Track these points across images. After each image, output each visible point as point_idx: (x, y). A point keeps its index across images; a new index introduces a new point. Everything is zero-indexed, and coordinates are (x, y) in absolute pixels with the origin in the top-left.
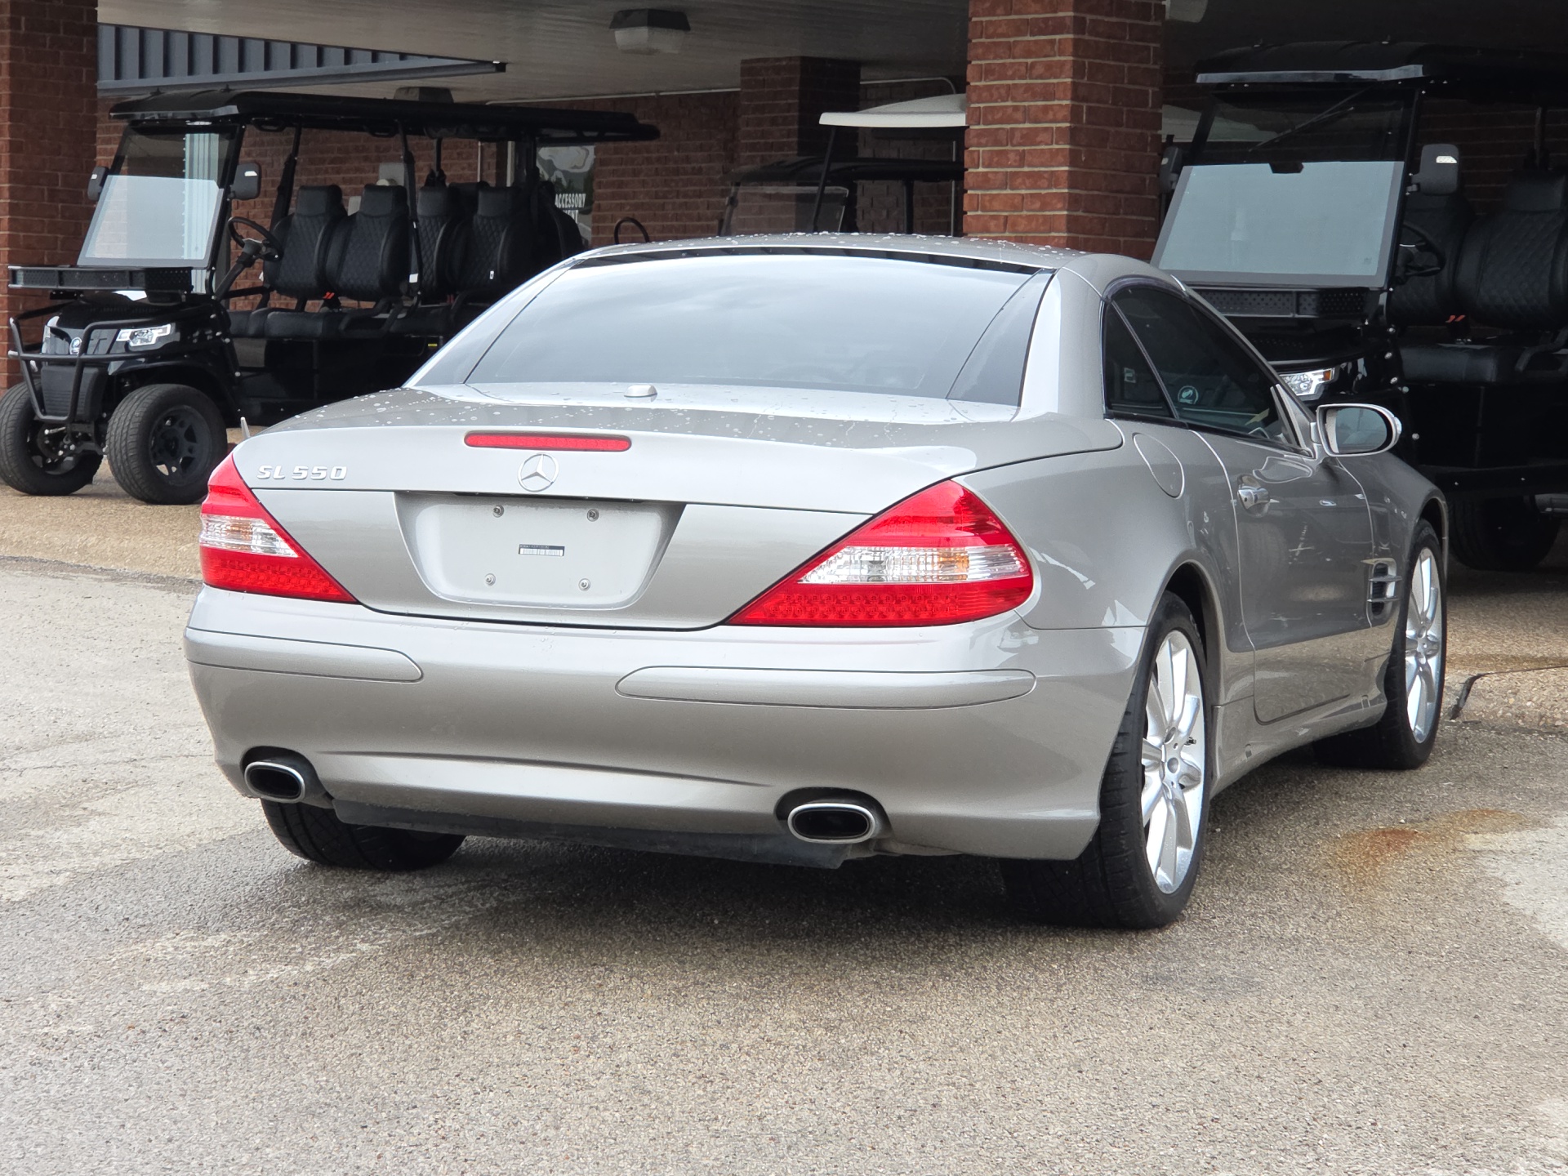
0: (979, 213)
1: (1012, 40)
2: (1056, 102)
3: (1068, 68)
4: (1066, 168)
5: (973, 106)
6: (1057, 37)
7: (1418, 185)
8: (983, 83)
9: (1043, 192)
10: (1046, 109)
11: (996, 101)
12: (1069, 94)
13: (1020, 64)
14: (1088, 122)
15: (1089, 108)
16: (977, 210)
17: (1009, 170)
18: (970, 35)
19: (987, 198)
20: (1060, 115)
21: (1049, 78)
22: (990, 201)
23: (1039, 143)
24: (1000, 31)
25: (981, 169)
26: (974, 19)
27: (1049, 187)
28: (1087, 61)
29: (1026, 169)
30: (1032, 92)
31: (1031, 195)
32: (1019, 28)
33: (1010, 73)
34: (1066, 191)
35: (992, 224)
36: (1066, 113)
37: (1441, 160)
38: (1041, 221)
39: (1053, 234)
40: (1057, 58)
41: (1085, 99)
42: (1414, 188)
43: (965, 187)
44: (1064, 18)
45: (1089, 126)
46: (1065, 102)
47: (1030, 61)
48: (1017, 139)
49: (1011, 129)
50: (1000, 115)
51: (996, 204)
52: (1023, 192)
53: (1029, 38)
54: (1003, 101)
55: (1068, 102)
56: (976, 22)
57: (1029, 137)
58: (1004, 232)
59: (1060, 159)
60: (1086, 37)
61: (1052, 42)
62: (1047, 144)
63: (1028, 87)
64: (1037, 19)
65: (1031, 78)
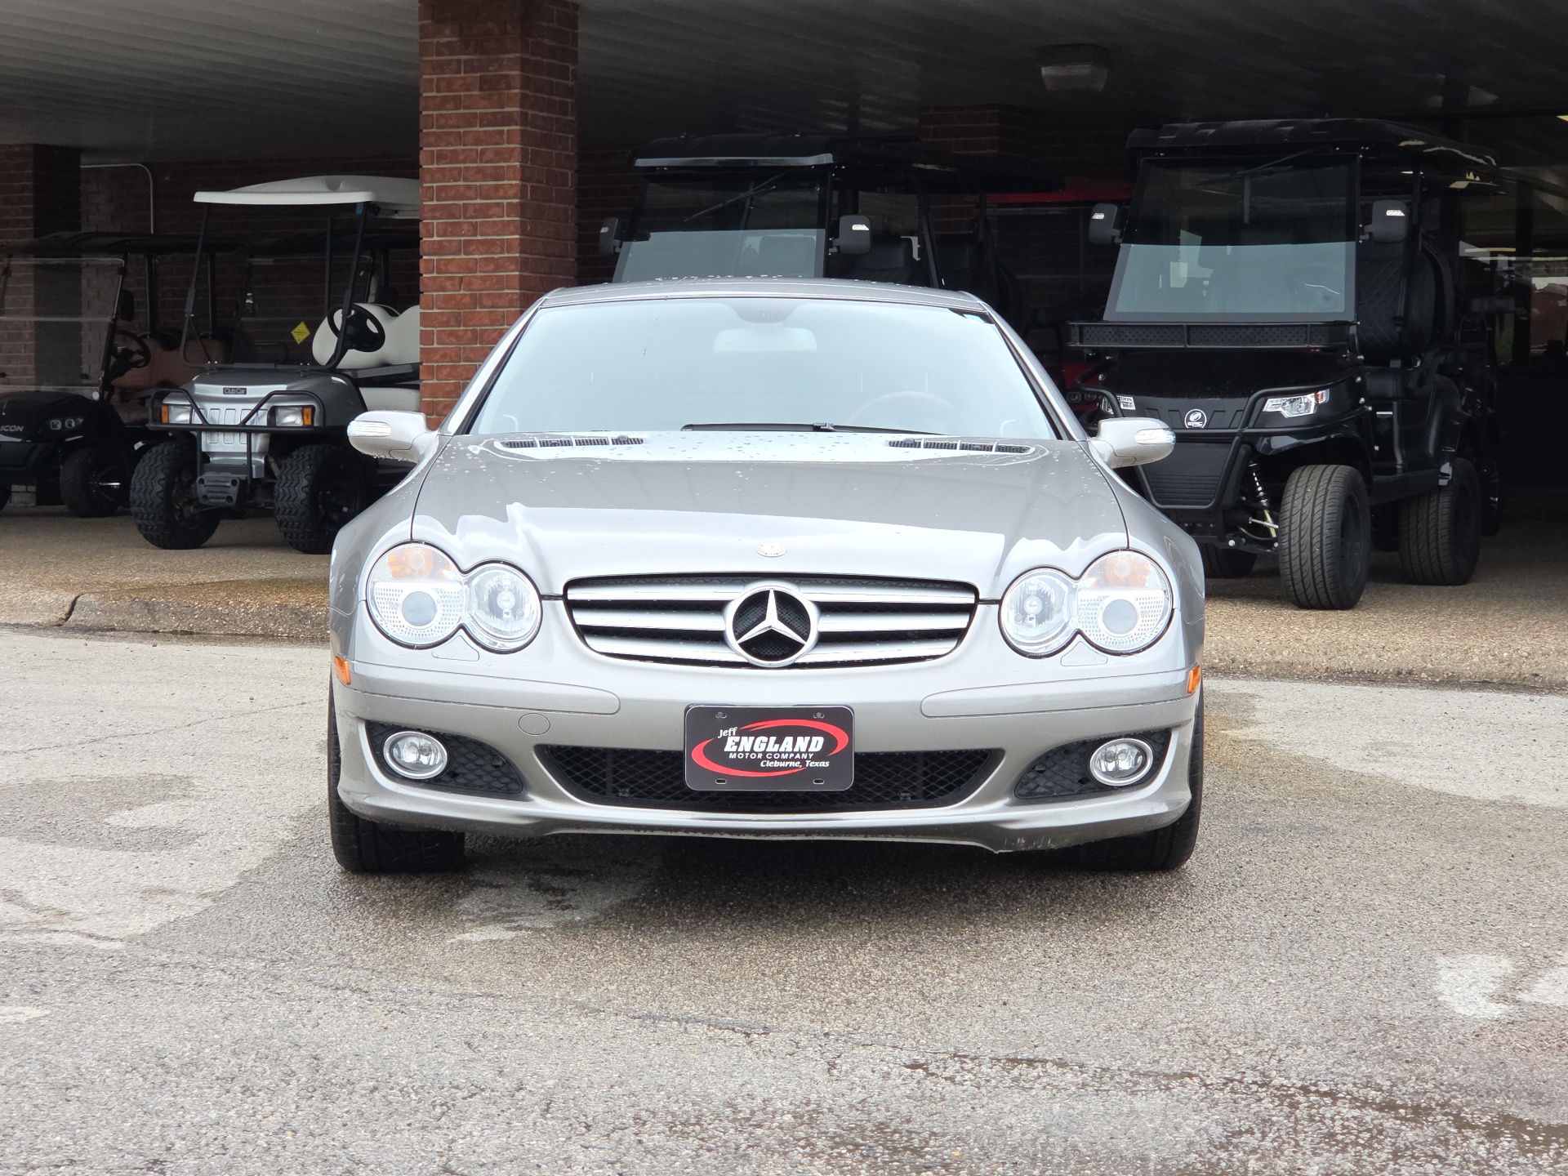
0: (435, 275)
1: (462, 130)
2: (506, 182)
3: (517, 154)
4: (518, 237)
5: (425, 185)
6: (505, 128)
7: (838, 247)
8: (435, 166)
9: (496, 256)
10: (497, 188)
11: (449, 181)
12: (519, 175)
13: (471, 150)
14: (533, 199)
15: (532, 187)
16: (433, 272)
17: (462, 238)
18: (421, 126)
19: (443, 262)
20: (511, 193)
21: (499, 162)
22: (445, 265)
23: (490, 217)
24: (450, 122)
25: (435, 238)
26: (424, 113)
27: (502, 252)
28: (530, 148)
29: (479, 238)
30: (483, 174)
31: (485, 259)
32: (469, 121)
33: (461, 157)
34: (517, 255)
35: (448, 284)
36: (516, 190)
37: (856, 227)
38: (494, 281)
39: (506, 291)
40: (506, 146)
41: (529, 180)
42: (834, 250)
43: (421, 253)
44: (510, 113)
45: (534, 202)
46: (514, 182)
47: (480, 148)
48: (470, 211)
49: (464, 204)
50: (454, 192)
51: (451, 268)
52: (477, 257)
53: (478, 129)
54: (455, 181)
55: (517, 182)
56: (427, 115)
57: (482, 211)
58: (460, 290)
59: (512, 229)
60: (529, 128)
61: (501, 132)
62: (498, 217)
63: (479, 170)
64: (486, 113)
65: (481, 162)
